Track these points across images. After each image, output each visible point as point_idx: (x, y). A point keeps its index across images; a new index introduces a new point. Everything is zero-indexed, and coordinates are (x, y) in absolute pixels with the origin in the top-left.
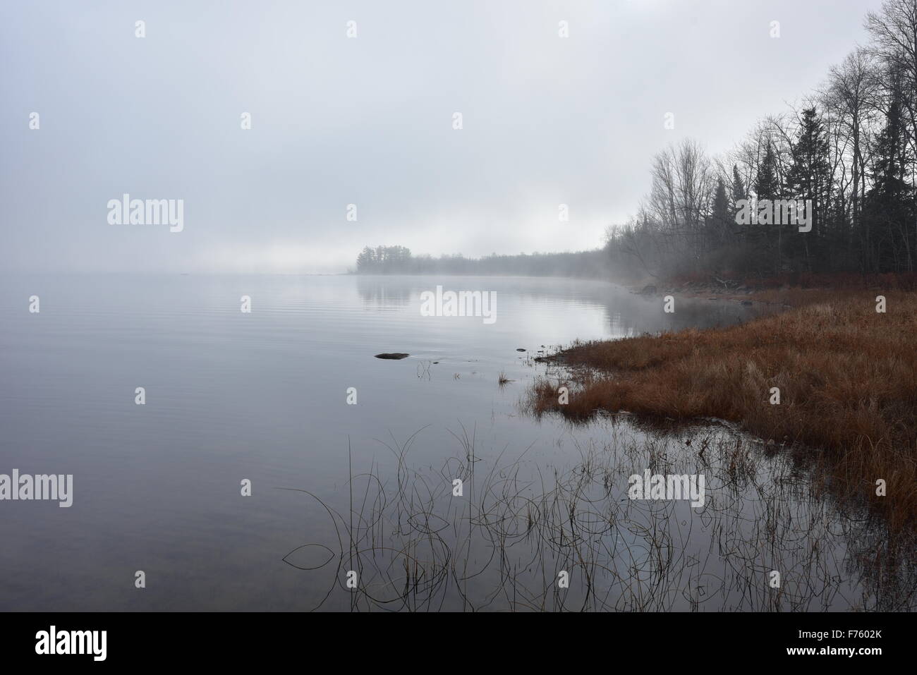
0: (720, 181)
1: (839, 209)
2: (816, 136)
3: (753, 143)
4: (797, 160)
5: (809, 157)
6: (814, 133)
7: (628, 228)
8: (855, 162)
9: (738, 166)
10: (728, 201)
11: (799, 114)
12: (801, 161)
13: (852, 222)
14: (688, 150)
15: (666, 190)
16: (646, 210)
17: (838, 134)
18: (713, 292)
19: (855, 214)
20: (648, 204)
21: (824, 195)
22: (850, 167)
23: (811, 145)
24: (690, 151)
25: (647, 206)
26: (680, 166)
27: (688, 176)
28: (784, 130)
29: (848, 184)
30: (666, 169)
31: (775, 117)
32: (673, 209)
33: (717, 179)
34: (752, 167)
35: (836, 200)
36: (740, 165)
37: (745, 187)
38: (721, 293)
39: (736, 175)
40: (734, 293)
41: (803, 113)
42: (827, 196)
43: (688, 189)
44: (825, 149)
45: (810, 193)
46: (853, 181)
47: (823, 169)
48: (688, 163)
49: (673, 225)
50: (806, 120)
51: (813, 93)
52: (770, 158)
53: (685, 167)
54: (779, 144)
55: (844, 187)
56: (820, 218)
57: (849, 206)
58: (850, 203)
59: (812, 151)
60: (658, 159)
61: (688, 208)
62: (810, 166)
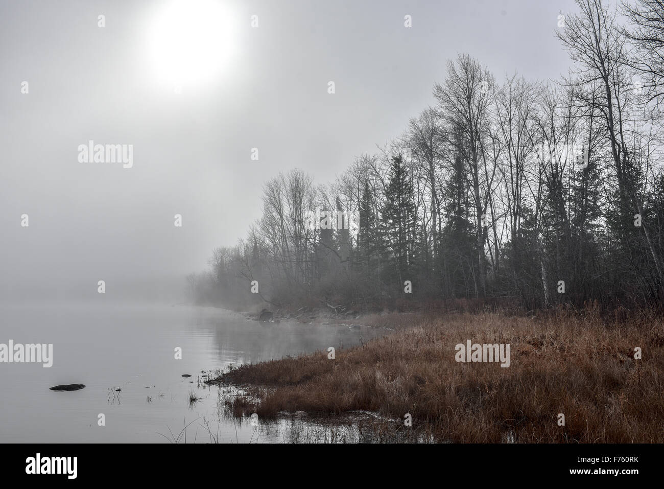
1: (424, 241)
2: (403, 179)
3: (352, 178)
4: (390, 198)
5: (398, 197)
6: (401, 177)
7: (237, 251)
8: (433, 202)
9: (340, 198)
10: (332, 230)
11: (390, 161)
12: (393, 200)
13: (433, 253)
14: (296, 180)
15: (277, 216)
16: (257, 235)
17: (419, 178)
18: (326, 317)
19: (435, 246)
20: (259, 229)
21: (411, 230)
22: (429, 207)
23: (399, 187)
24: (298, 181)
25: (257, 230)
26: (290, 195)
27: (297, 205)
28: (378, 170)
29: (429, 221)
30: (277, 197)
31: (370, 157)
32: (284, 236)
34: (351, 200)
35: (420, 234)
36: (343, 197)
38: (332, 318)
39: (339, 207)
40: (343, 318)
41: (393, 159)
42: (414, 232)
43: (296, 217)
44: (410, 191)
45: (400, 228)
46: (432, 219)
47: (410, 208)
48: (296, 192)
49: (284, 251)
50: (396, 166)
51: (399, 141)
52: (368, 194)
53: (294, 197)
54: (373, 183)
55: (426, 223)
56: (409, 250)
57: (430, 239)
58: (431, 237)
59: (400, 192)
60: (269, 186)
61: (297, 237)
62: (399, 204)
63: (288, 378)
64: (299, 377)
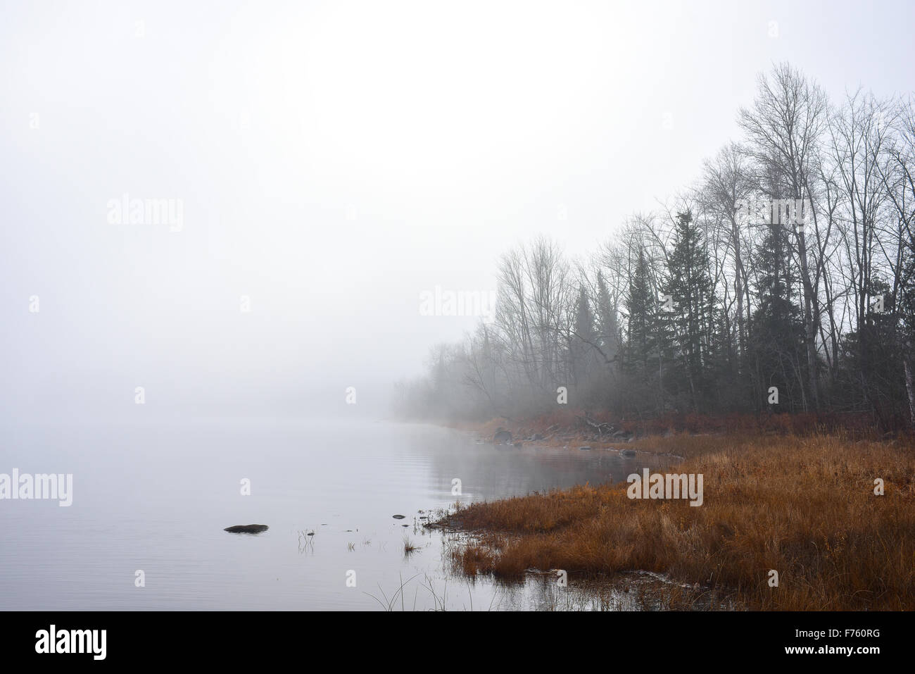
0: (583, 291)
1: (725, 331)
2: (693, 245)
3: (620, 246)
4: (675, 273)
5: (687, 270)
6: (691, 242)
7: (461, 348)
8: (738, 276)
9: (604, 273)
10: (593, 318)
11: (674, 219)
12: (679, 274)
13: (739, 348)
14: (542, 249)
15: (516, 300)
16: (488, 326)
17: (717, 242)
18: (585, 439)
19: (741, 340)
21: (706, 316)
22: (733, 283)
23: (688, 256)
24: (544, 252)
26: (533, 270)
27: (544, 283)
28: (656, 233)
29: (732, 303)
30: (515, 273)
31: (645, 216)
32: (525, 327)
33: (579, 288)
34: (619, 275)
35: (719, 322)
36: (607, 272)
37: (612, 300)
38: (595, 440)
39: (602, 286)
40: (611, 441)
41: (678, 217)
42: (710, 319)
43: (542, 300)
44: (704, 261)
45: (691, 314)
46: (736, 301)
47: (704, 285)
48: (542, 266)
49: (525, 347)
50: (682, 226)
51: (687, 190)
52: (642, 267)
53: (539, 272)
54: (650, 250)
55: (728, 306)
56: (703, 345)
57: (735, 329)
58: (735, 325)
59: (690, 264)
60: (505, 259)
61: (544, 327)
62: (689, 280)
63: (537, 523)
64: (551, 522)
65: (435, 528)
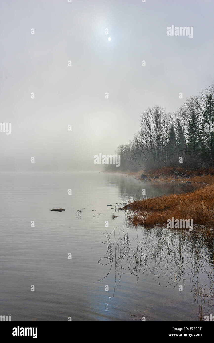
0: (172, 125)
3: (185, 108)
4: (206, 118)
5: (210, 117)
6: (212, 107)
7: (128, 146)
9: (179, 119)
10: (175, 135)
11: (205, 98)
15: (148, 129)
16: (138, 138)
18: (173, 178)
20: (139, 135)
23: (210, 112)
24: (158, 112)
25: (138, 136)
26: (154, 118)
27: (158, 123)
28: (199, 104)
30: (148, 119)
31: (195, 97)
32: (151, 139)
33: (170, 124)
34: (185, 119)
36: (181, 118)
37: (182, 128)
38: (176, 178)
39: (179, 123)
40: (182, 178)
41: (207, 98)
43: (157, 129)
48: (157, 117)
49: (151, 146)
50: (209, 101)
51: (210, 88)
52: (194, 116)
53: (156, 119)
54: (197, 110)
59: (211, 115)
60: (144, 114)
61: (158, 139)
62: (210, 120)
63: (158, 208)
64: (163, 207)
65: (122, 210)
